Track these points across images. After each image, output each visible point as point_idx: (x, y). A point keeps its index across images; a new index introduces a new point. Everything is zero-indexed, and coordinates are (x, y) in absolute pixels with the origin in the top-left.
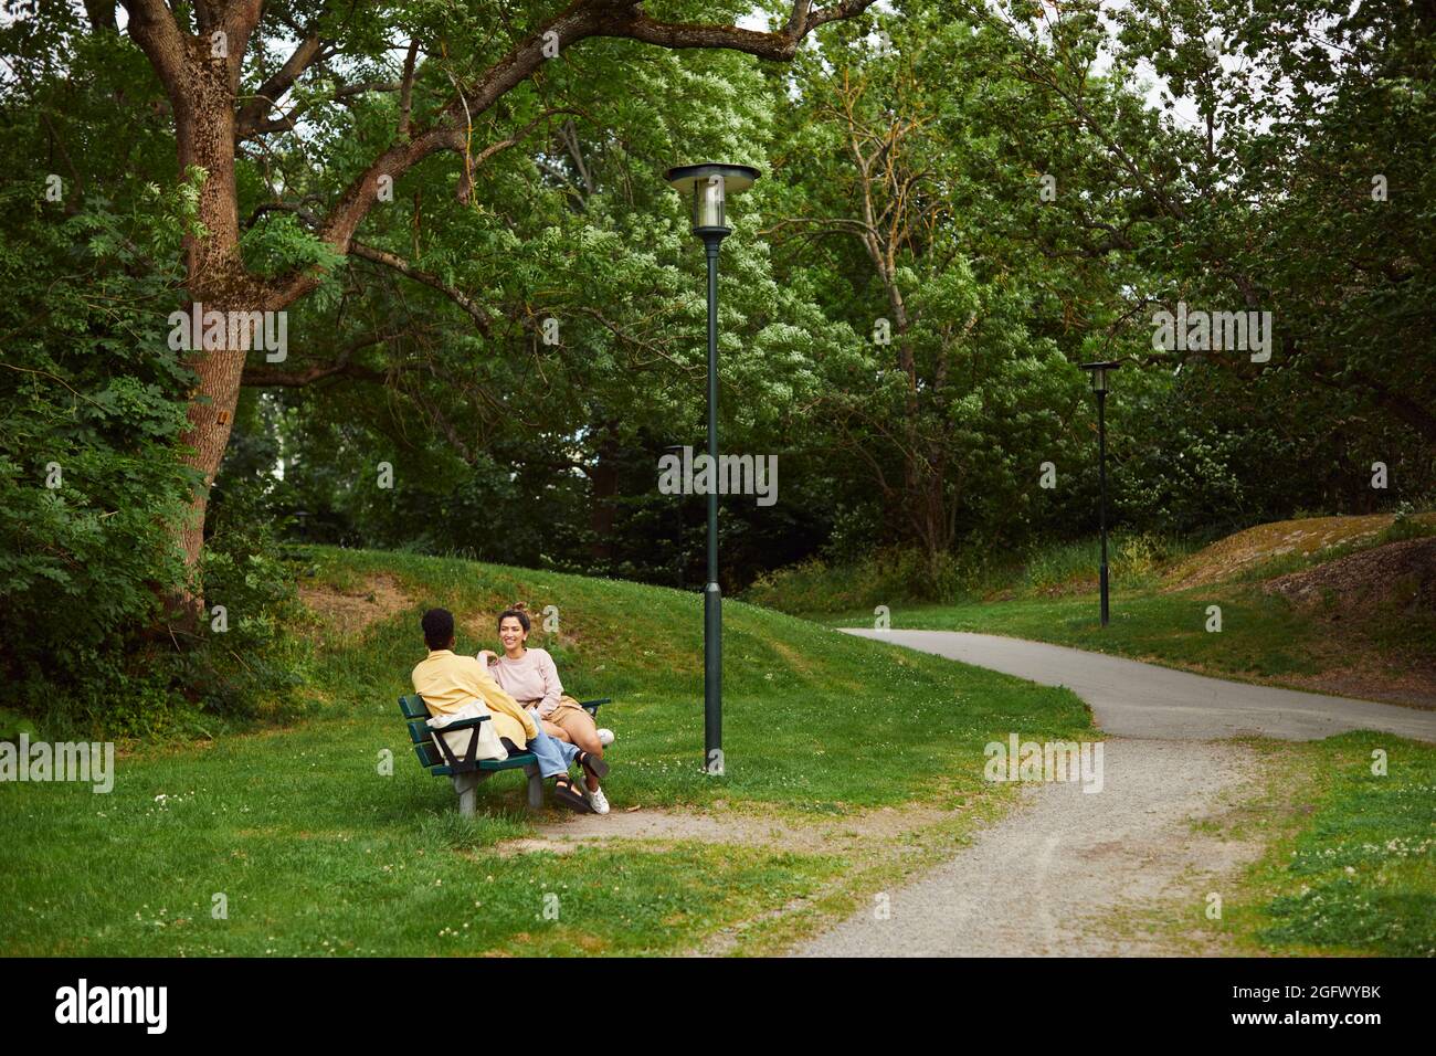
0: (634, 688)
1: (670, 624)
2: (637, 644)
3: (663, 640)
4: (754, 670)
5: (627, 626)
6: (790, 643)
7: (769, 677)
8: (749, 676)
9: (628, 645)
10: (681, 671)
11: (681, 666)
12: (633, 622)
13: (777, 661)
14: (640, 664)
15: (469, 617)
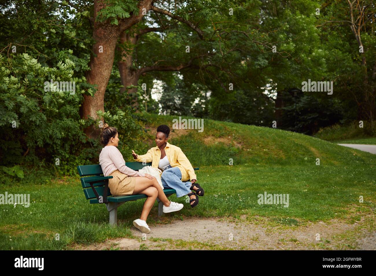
0: (257, 162)
1: (274, 140)
2: (262, 147)
3: (271, 146)
4: (301, 156)
5: (260, 141)
6: (316, 148)
7: (306, 159)
8: (299, 158)
9: (259, 147)
10: (276, 156)
11: (276, 155)
12: (262, 140)
13: (310, 153)
14: (262, 154)
15: (206, 137)
